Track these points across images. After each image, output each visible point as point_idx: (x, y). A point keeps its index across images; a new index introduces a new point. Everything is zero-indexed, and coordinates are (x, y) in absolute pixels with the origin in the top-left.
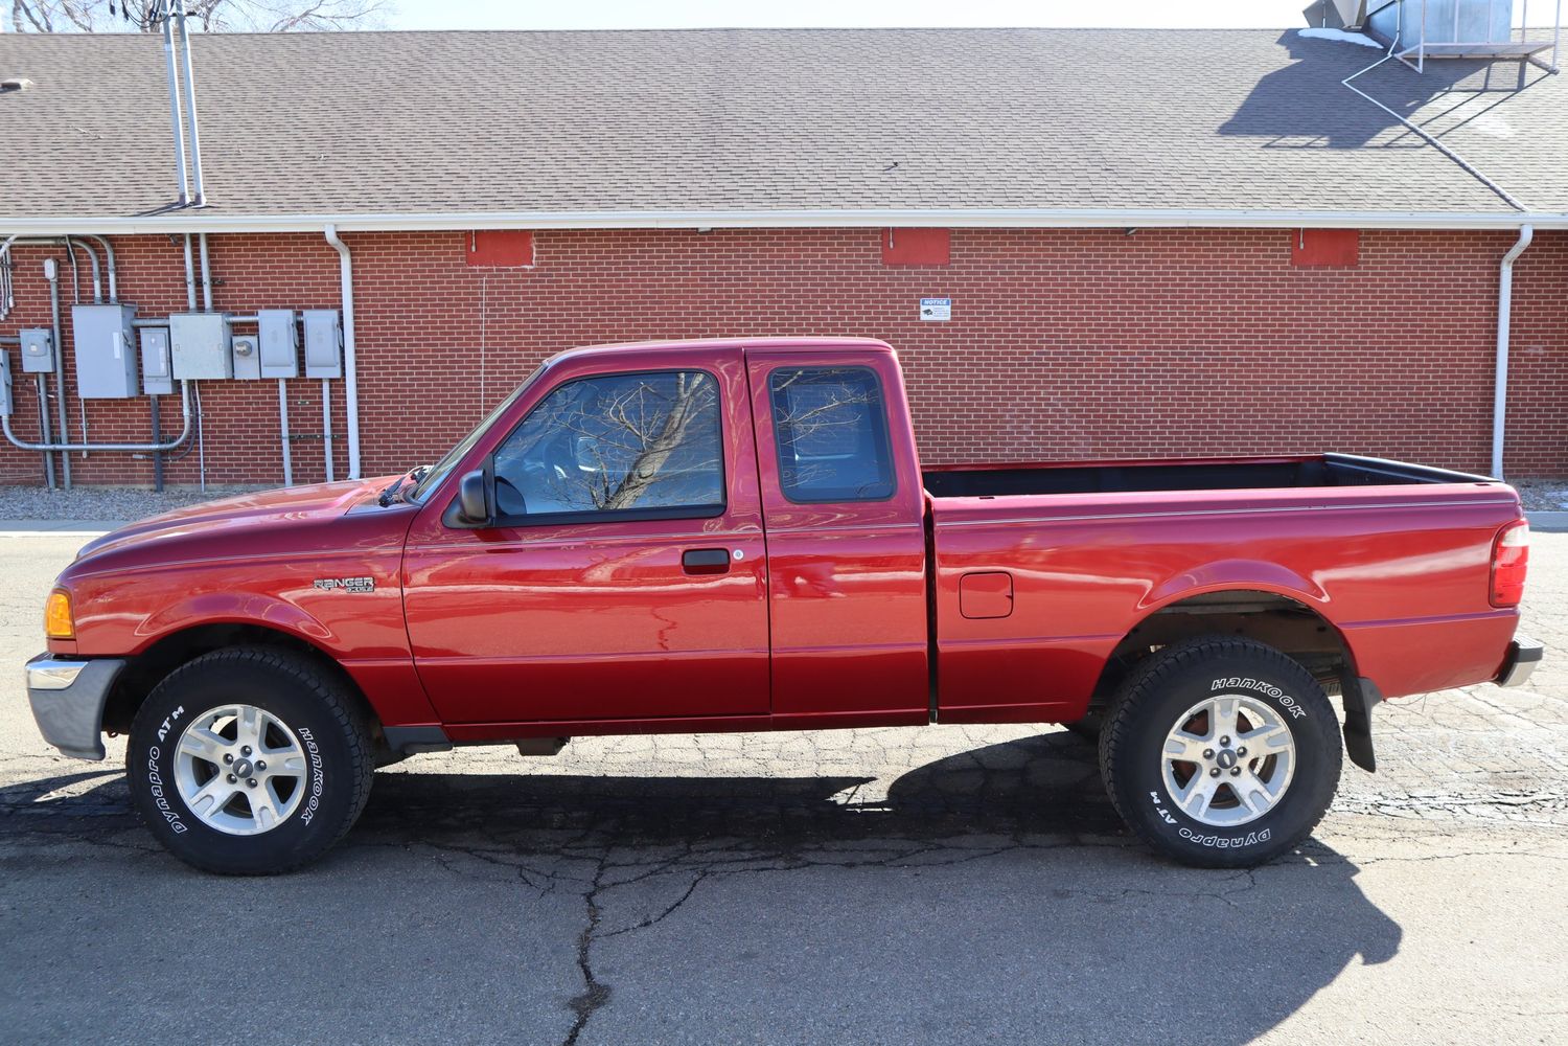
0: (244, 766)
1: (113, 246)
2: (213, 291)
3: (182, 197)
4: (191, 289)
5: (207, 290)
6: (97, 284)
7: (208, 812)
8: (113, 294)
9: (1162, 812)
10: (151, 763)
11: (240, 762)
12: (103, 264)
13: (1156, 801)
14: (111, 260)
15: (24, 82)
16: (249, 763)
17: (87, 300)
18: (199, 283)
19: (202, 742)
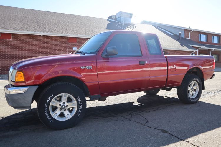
0: (64, 106)
7: (56, 117)
10: (45, 108)
11: (63, 106)
16: (65, 106)
19: (55, 102)
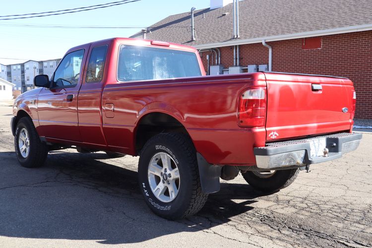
1: (220, 50)
2: (239, 61)
3: (234, 36)
4: (235, 60)
5: (238, 60)
6: (216, 60)
8: (219, 63)
9: (146, 191)
12: (218, 55)
13: (144, 187)
14: (219, 54)
15: (227, 13)
17: (214, 64)
18: (236, 59)
